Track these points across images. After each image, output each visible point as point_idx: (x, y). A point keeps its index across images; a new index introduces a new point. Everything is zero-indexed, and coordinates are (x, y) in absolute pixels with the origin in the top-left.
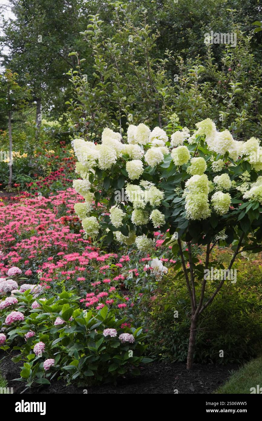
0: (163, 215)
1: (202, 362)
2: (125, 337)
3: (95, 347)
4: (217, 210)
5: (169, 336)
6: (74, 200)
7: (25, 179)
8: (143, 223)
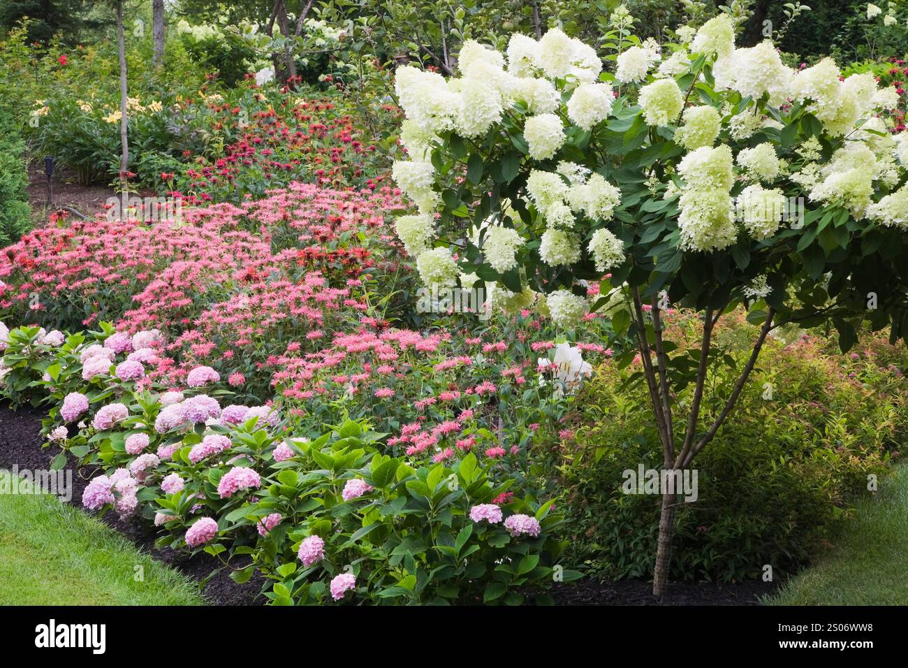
0: (621, 242)
1: (685, 579)
2: (520, 523)
3: (452, 545)
4: (752, 228)
5: (607, 519)
6: (308, 212)
7: (162, 162)
8: (569, 261)
